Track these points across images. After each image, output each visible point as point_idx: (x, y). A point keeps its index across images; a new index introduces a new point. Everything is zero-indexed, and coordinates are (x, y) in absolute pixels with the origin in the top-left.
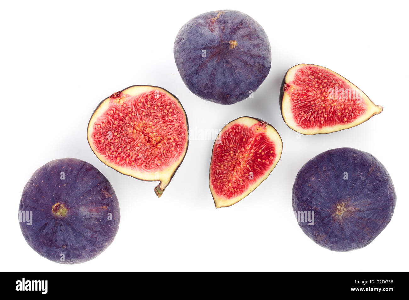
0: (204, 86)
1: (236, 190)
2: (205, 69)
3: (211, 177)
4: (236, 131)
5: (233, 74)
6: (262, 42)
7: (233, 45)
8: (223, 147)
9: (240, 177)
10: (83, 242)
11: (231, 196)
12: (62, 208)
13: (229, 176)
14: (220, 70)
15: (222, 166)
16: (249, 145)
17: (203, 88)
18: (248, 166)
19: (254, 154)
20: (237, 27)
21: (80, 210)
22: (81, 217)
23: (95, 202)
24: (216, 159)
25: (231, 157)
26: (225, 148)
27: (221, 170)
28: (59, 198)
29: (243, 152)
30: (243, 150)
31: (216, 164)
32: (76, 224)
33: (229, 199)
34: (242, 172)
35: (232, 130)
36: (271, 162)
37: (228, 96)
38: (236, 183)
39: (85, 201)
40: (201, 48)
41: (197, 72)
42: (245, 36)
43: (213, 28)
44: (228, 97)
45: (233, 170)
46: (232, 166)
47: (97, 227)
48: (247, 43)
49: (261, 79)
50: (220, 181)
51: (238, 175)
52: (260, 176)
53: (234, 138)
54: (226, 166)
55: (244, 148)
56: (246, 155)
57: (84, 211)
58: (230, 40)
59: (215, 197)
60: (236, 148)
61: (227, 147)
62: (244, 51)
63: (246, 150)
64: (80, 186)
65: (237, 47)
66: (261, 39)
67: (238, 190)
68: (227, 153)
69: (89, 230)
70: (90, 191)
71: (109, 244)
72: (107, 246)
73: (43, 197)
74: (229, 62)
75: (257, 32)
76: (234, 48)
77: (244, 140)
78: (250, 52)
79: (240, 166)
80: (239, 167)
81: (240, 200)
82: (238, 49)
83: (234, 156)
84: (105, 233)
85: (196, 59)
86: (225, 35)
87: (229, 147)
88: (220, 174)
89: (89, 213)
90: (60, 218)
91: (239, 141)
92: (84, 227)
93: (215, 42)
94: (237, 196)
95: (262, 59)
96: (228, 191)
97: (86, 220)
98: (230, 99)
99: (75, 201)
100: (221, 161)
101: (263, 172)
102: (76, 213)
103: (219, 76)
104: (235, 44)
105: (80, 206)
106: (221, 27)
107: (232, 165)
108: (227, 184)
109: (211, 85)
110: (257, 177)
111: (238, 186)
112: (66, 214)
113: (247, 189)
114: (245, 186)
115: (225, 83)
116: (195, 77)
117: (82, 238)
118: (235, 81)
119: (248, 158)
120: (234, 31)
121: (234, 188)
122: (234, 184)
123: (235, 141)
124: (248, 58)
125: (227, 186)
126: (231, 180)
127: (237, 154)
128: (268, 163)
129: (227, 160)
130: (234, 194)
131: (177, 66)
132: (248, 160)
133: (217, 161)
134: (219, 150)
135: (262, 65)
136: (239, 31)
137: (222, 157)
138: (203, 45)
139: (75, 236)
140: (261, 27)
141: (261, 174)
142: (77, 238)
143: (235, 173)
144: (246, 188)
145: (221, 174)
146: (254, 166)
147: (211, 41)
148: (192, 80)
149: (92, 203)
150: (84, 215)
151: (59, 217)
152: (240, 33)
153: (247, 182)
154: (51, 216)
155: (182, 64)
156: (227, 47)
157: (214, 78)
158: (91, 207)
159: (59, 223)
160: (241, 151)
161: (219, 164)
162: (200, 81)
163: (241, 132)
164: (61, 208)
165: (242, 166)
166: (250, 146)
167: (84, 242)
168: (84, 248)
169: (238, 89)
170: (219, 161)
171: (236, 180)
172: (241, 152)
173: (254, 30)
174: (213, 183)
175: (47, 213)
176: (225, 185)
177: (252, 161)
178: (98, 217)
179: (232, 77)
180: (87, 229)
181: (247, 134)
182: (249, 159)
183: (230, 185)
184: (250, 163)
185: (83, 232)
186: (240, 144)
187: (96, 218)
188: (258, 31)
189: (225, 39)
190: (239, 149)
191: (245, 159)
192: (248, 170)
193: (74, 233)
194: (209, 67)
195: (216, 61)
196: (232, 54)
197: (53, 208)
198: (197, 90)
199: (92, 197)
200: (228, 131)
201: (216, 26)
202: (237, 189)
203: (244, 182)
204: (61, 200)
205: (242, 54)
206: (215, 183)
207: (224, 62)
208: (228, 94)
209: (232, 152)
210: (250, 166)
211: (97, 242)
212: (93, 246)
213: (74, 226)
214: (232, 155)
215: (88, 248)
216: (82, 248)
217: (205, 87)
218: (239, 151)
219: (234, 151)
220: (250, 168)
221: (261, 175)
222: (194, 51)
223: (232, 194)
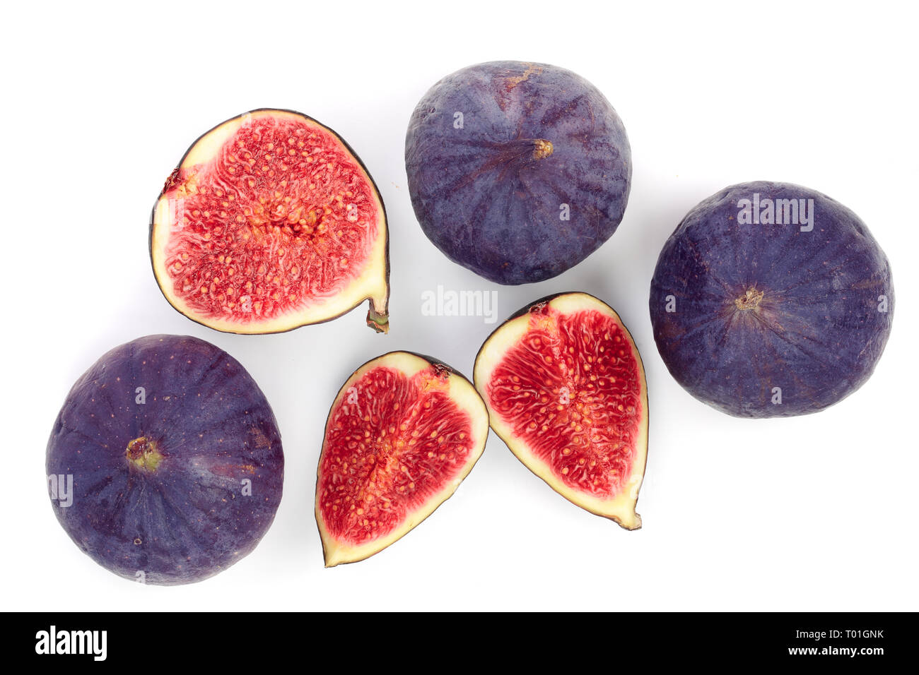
0: (456, 229)
1: (374, 523)
2: (466, 191)
3: (319, 489)
4: (380, 385)
5: (528, 218)
6: (614, 158)
7: (543, 150)
8: (350, 420)
9: (384, 495)
10: (182, 539)
11: (364, 539)
12: (151, 451)
13: (359, 490)
14: (499, 202)
15: (346, 465)
16: (406, 419)
17: (453, 233)
18: (404, 469)
19: (418, 440)
20: (562, 111)
21: (191, 465)
22: (190, 480)
23: (229, 452)
24: (332, 447)
25: (366, 446)
26: (354, 423)
27: (341, 474)
28: (148, 426)
29: (393, 435)
30: (393, 430)
31: (331, 459)
32: (175, 493)
33: (357, 543)
34: (390, 483)
35: (370, 382)
36: (461, 460)
37: (506, 264)
38: (375, 508)
39: (206, 445)
40: (469, 141)
41: (447, 194)
42: (575, 136)
43: (508, 101)
44: (505, 267)
45: (369, 476)
46: (367, 468)
47: (223, 510)
48: (577, 151)
49: (593, 244)
50: (338, 501)
51: (380, 490)
52: (434, 490)
53: (375, 401)
54: (355, 466)
55: (396, 427)
56: (400, 444)
57: (199, 467)
58: (539, 136)
59: (326, 540)
60: (378, 424)
61: (358, 420)
62: (565, 170)
63: (400, 431)
64: (203, 408)
65: (552, 156)
66: (612, 150)
67: (381, 524)
68: (358, 434)
69: (202, 514)
70: (224, 423)
71: (243, 554)
72: (237, 558)
73: (113, 416)
74: (526, 187)
75: (607, 132)
76: (542, 158)
77: (396, 407)
78: (578, 174)
79: (384, 468)
80: (381, 472)
81: (385, 546)
82: (554, 162)
83: (371, 443)
84: (239, 527)
85: (452, 163)
86: (530, 123)
87: (363, 421)
88: (338, 484)
89: (211, 475)
90: (142, 474)
91: (384, 408)
92: (194, 504)
93: (503, 135)
94: (378, 536)
95: (604, 198)
96: (356, 526)
97: (202, 491)
98: (510, 271)
99: (184, 440)
100: (343, 454)
101: (442, 483)
102: (181, 469)
103: (495, 215)
104: (547, 148)
105: (192, 454)
106: (526, 103)
107: (366, 465)
108: (353, 510)
109: (474, 231)
110: (427, 493)
111: (380, 515)
112: (156, 467)
113: (402, 521)
114: (398, 514)
115: (506, 233)
116: (441, 203)
117: (183, 529)
118: (530, 233)
119: (405, 450)
120: (553, 118)
121: (370, 519)
122: (370, 511)
123: (376, 408)
124: (571, 188)
125: (352, 515)
126: (362, 501)
127: (379, 439)
128: (454, 461)
129: (357, 453)
130: (370, 533)
131: (407, 169)
132: (405, 455)
133: (334, 453)
134: (339, 426)
135: (601, 211)
136: (565, 121)
137: (346, 443)
138: (474, 133)
139: (168, 521)
140: (618, 123)
141: (437, 487)
142: (173, 526)
143: (372, 485)
144: (399, 520)
145: (342, 484)
146: (419, 468)
147: (495, 129)
148: (433, 210)
149: (221, 452)
150: (199, 476)
151: (140, 470)
152: (566, 126)
153: (401, 506)
154: (121, 463)
155: (417, 168)
156: (529, 152)
157: (483, 217)
158: (218, 462)
159: (137, 486)
160: (388, 433)
161: (338, 460)
162: (451, 215)
163: (391, 385)
164: (148, 449)
165: (388, 469)
166: (408, 422)
167: (186, 540)
168: (184, 552)
169: (534, 254)
170: (338, 453)
171: (374, 500)
172: (388, 436)
173: (601, 127)
174: (322, 505)
175: (114, 456)
176: (349, 511)
177: (414, 457)
178: (230, 488)
179: (526, 225)
180: (198, 511)
181: (404, 393)
182: (406, 452)
183: (360, 512)
184: (408, 461)
185: (188, 515)
186: (385, 416)
187: (224, 489)
188: (610, 130)
189: (527, 133)
190: (384, 427)
191: (397, 453)
192: (404, 477)
193: (167, 514)
194: (476, 189)
195: (495, 179)
196: (537, 170)
197: (130, 446)
198: (440, 234)
199: (226, 438)
200: (361, 383)
201: (514, 97)
202: (377, 523)
203: (393, 505)
204: (152, 432)
205: (559, 176)
206: (327, 505)
207: (512, 185)
208: (509, 261)
209: (367, 434)
210: (409, 469)
211: (215, 545)
212: (205, 551)
213: (170, 498)
214: (368, 441)
215: (193, 555)
216: (179, 551)
217: (458, 232)
218: (384, 433)
219: (372, 431)
220: (408, 474)
221: (436, 489)
222: (451, 145)
223: (366, 533)
